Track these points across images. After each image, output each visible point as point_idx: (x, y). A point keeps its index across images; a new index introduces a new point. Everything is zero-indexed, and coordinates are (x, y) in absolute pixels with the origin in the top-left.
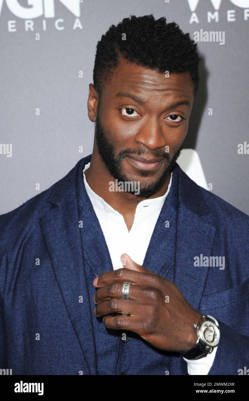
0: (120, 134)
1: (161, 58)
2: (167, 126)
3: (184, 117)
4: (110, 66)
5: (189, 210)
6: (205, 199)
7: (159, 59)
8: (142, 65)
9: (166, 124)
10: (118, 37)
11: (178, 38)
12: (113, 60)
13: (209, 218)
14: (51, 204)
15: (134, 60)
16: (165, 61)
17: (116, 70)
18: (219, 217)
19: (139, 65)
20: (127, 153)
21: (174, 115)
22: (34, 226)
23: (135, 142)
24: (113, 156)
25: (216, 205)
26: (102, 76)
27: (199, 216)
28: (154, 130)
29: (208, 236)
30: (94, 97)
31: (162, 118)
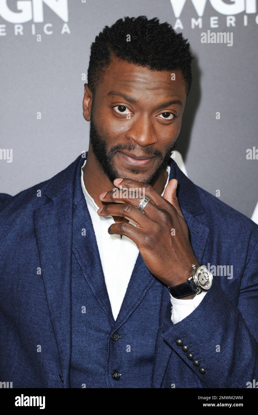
0: (112, 130)
1: (152, 55)
2: (159, 124)
3: (176, 115)
4: (102, 65)
5: (185, 209)
6: (201, 200)
7: (150, 56)
8: (133, 63)
9: (158, 122)
10: (110, 37)
11: (170, 36)
12: (105, 58)
13: (204, 219)
14: (46, 197)
15: (125, 58)
16: (156, 58)
17: (109, 69)
18: (213, 218)
19: (130, 62)
20: (118, 149)
21: (166, 113)
22: (25, 218)
23: (126, 138)
24: (105, 152)
25: (211, 206)
26: (95, 75)
27: (194, 217)
28: (145, 127)
29: (201, 236)
30: (89, 97)
31: (154, 116)
